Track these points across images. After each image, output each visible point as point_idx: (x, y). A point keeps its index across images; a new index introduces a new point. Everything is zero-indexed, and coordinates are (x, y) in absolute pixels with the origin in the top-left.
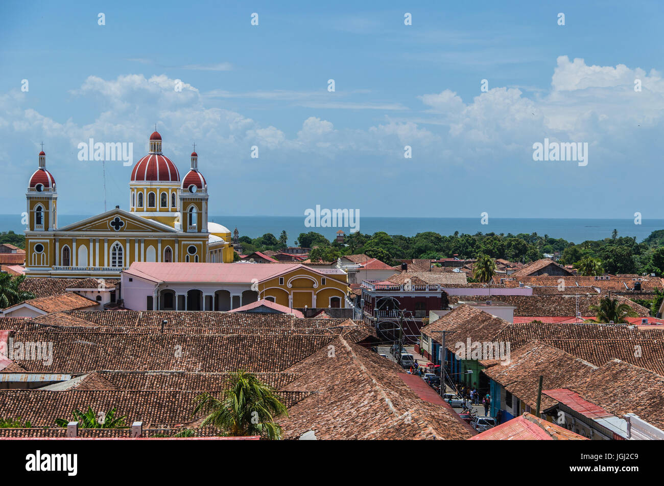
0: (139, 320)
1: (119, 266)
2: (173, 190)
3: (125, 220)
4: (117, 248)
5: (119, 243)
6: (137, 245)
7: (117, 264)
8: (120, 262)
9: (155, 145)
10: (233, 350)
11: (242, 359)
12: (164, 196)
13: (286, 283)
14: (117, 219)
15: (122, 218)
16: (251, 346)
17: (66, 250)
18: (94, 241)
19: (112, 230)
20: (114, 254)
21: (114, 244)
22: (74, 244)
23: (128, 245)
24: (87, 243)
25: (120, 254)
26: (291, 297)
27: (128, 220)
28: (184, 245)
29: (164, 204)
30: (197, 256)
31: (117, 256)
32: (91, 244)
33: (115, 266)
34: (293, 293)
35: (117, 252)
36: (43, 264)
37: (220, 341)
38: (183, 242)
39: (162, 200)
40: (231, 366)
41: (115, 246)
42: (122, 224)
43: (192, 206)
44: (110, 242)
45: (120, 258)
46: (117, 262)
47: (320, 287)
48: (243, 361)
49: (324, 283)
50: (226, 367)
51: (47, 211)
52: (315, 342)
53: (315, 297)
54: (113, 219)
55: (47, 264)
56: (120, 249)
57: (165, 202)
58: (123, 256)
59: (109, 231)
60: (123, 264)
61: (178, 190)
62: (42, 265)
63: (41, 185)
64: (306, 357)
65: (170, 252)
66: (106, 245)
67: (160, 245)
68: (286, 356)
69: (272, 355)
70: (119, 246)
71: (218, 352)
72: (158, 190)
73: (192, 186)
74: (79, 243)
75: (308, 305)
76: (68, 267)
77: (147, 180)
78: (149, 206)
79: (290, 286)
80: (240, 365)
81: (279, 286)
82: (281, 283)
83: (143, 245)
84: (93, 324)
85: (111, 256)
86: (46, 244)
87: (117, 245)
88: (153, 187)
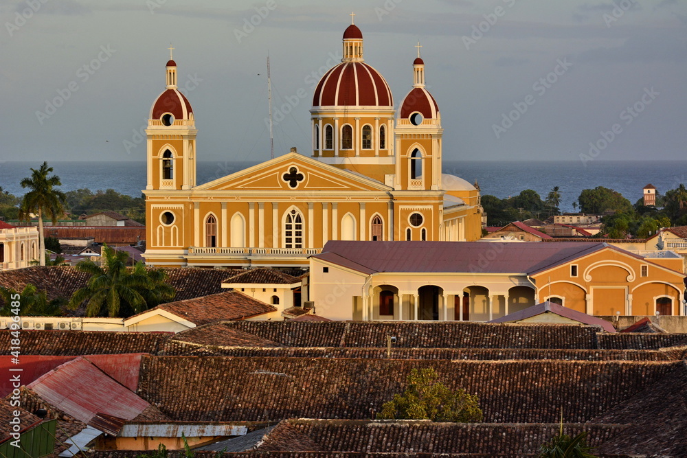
0: (346, 336)
1: (297, 246)
2: (381, 120)
3: (306, 171)
4: (293, 216)
5: (297, 209)
6: (325, 212)
7: (294, 243)
8: (298, 240)
9: (351, 47)
10: (507, 385)
11: (522, 401)
12: (367, 130)
13: (581, 274)
14: (293, 171)
15: (301, 169)
16: (537, 380)
17: (211, 220)
18: (257, 206)
19: (285, 188)
20: (289, 227)
21: (288, 211)
22: (224, 212)
23: (311, 212)
24: (244, 208)
25: (298, 227)
26: (590, 297)
27: (311, 171)
28: (402, 211)
29: (367, 144)
30: (424, 230)
31: (294, 230)
32: (252, 212)
33: (290, 246)
34: (594, 290)
35: (294, 224)
36: (175, 244)
37: (485, 371)
38: (401, 207)
39: (364, 137)
40: (505, 412)
41: (291, 215)
42: (300, 177)
43: (416, 147)
44: (282, 207)
45: (298, 234)
46: (294, 240)
47: (638, 280)
48: (524, 405)
49: (644, 273)
50: (497, 414)
51: (180, 157)
52: (644, 373)
53: (630, 297)
54: (285, 169)
55: (180, 244)
56: (299, 220)
57: (369, 142)
58: (303, 230)
59: (280, 189)
60: (303, 244)
61: (389, 121)
62: (172, 246)
63: (170, 116)
64: (627, 398)
65: (379, 223)
66: (275, 212)
67: (363, 212)
68: (595, 396)
69: (572, 395)
70: (296, 214)
71: (482, 388)
72: (358, 121)
73: (415, 115)
74: (233, 208)
75: (618, 310)
76: (213, 248)
77: (338, 105)
78: (343, 148)
79: (588, 278)
80: (520, 410)
81: (570, 279)
82: (574, 273)
83: (335, 212)
84: (271, 342)
85: (284, 230)
86: (178, 211)
87: (294, 212)
88: (349, 116)
